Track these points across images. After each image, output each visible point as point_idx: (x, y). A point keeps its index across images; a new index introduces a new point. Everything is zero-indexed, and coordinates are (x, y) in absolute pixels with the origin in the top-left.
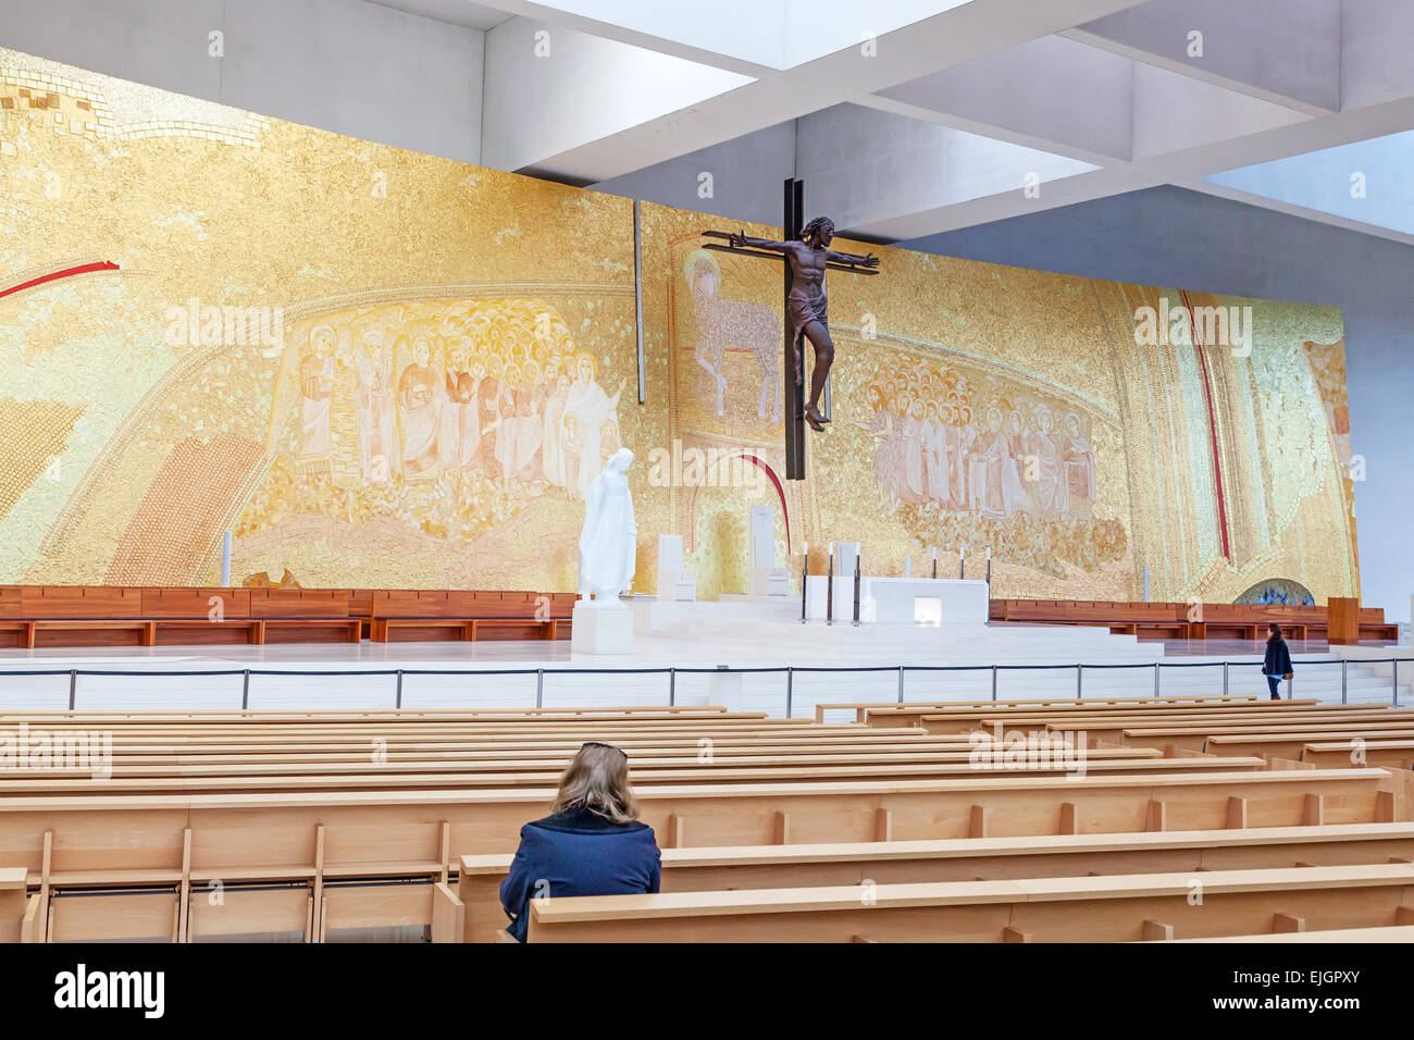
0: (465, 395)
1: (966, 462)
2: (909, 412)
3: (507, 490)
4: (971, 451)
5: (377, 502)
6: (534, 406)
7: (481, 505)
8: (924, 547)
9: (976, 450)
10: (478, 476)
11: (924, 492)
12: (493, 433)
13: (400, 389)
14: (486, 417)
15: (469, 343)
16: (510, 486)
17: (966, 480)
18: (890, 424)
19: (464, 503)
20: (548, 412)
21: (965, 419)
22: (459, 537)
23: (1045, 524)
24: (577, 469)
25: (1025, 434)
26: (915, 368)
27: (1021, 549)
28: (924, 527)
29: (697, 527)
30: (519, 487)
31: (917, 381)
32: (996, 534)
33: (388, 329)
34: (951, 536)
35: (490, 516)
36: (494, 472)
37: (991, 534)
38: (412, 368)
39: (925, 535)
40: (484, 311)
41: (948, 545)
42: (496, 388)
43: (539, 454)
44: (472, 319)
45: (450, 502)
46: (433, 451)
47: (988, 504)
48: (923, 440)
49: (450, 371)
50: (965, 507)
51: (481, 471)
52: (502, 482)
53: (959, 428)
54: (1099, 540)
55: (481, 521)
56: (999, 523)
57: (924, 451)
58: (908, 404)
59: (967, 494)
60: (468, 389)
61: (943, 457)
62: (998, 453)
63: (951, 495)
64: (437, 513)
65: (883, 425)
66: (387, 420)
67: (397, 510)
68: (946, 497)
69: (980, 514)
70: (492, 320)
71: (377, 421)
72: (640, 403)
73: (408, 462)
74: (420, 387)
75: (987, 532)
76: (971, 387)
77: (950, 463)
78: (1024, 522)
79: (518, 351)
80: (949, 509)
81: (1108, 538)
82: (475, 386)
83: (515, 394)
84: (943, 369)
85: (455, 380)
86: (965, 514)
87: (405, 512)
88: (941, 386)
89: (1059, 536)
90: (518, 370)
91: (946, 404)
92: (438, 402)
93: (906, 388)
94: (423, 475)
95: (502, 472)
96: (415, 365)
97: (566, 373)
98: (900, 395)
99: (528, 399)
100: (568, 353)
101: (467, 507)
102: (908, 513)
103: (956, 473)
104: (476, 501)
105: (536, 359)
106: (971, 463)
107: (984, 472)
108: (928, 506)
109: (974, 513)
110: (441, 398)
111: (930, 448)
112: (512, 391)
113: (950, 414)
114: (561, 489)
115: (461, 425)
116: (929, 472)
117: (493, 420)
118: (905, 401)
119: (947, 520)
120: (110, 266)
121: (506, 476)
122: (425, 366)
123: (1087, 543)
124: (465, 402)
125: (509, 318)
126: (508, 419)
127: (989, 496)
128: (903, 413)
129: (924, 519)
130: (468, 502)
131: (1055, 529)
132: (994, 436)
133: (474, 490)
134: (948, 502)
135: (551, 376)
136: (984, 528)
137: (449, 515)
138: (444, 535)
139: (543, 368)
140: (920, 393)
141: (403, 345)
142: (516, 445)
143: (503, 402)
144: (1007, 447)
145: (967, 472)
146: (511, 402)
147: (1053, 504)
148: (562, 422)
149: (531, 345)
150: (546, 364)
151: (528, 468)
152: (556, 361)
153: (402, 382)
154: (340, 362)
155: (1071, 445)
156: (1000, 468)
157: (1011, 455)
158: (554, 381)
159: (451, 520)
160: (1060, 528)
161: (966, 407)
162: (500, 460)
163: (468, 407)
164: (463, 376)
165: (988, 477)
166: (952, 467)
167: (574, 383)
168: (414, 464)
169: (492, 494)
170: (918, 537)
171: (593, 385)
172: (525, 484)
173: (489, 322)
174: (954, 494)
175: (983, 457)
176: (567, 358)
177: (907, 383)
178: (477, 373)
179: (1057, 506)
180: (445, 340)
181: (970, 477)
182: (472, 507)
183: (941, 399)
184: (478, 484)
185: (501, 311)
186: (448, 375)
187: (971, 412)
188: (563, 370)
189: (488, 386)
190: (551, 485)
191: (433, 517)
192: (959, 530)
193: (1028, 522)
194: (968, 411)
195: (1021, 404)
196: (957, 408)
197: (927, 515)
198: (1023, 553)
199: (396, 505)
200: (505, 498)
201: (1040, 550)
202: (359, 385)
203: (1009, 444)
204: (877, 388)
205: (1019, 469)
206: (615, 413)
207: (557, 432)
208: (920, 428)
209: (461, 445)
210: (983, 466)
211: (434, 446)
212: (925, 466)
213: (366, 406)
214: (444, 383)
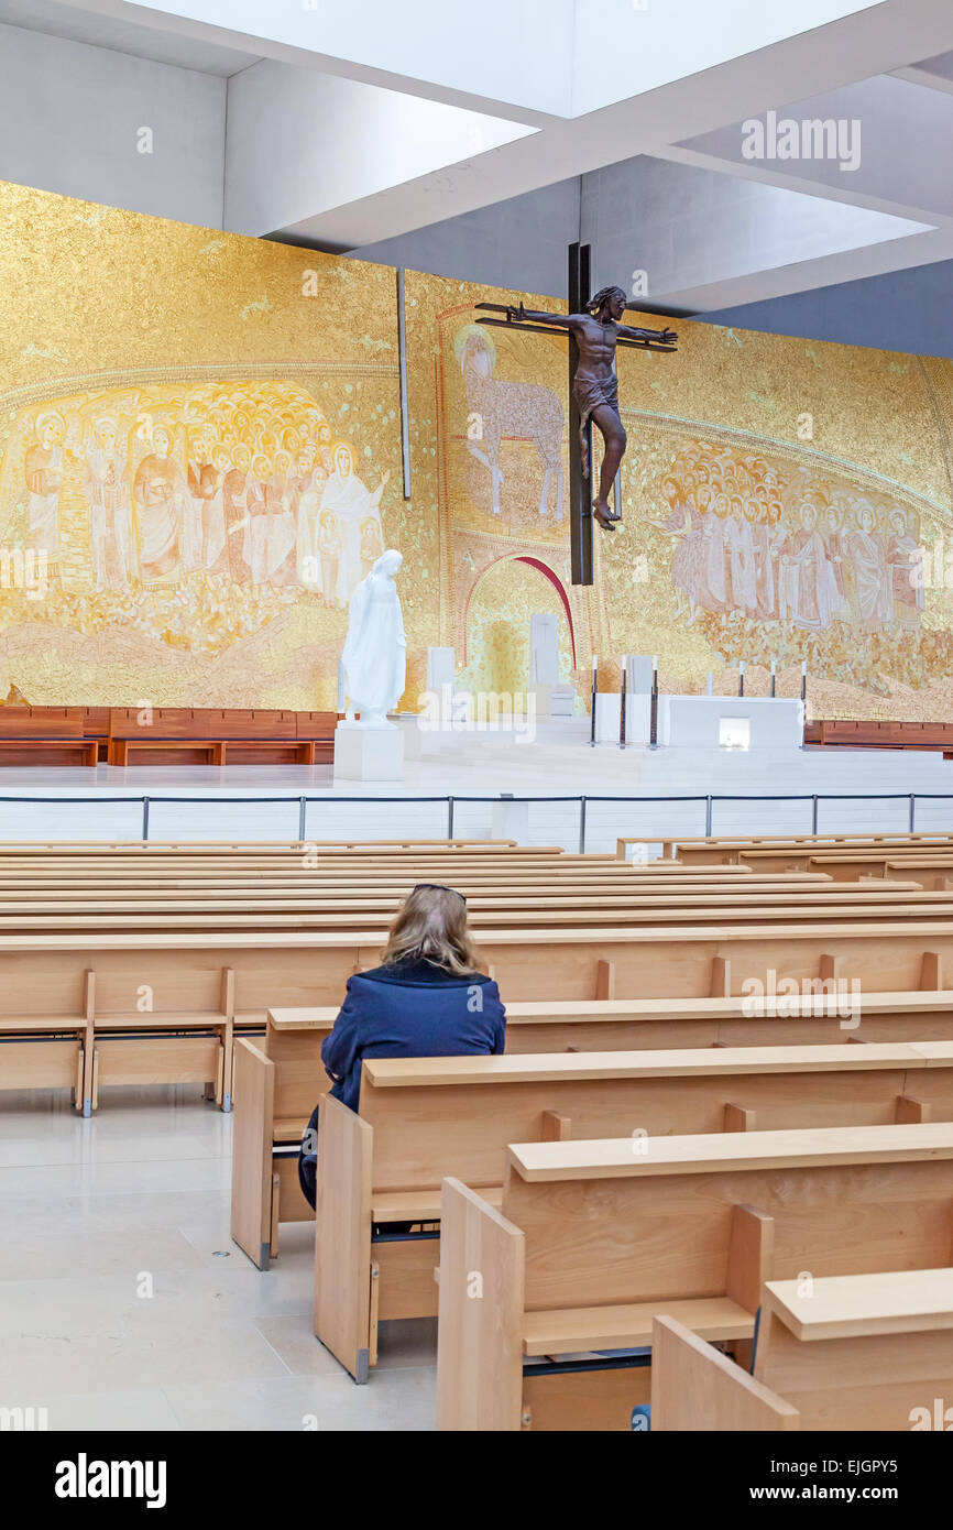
0: (209, 490)
1: (776, 565)
2: (710, 508)
3: (256, 597)
4: (781, 553)
5: (112, 610)
6: (286, 502)
7: (228, 613)
8: (727, 660)
9: (787, 551)
10: (224, 580)
11: (729, 600)
12: (241, 533)
13: (137, 483)
14: (232, 514)
15: (214, 431)
16: (260, 591)
17: (776, 586)
18: (688, 522)
19: (209, 611)
20: (301, 508)
21: (775, 516)
22: (204, 649)
24: (335, 573)
25: (843, 533)
26: (717, 459)
27: (839, 664)
28: (728, 639)
29: (470, 640)
30: (270, 593)
31: (720, 473)
32: (810, 646)
33: (122, 415)
34: (759, 648)
35: (238, 626)
36: (242, 575)
37: (804, 647)
38: (150, 459)
39: (728, 648)
40: (229, 395)
41: (755, 659)
42: (243, 483)
43: (292, 556)
44: (216, 404)
45: (193, 609)
46: (174, 553)
47: (801, 613)
48: (726, 540)
49: (192, 462)
50: (774, 616)
51: (228, 575)
52: (251, 587)
53: (767, 527)
54: (927, 653)
55: (228, 631)
56: (813, 634)
57: (728, 552)
58: (710, 500)
59: (777, 602)
60: (213, 482)
61: (748, 559)
62: (813, 553)
63: (759, 602)
64: (179, 622)
65: (680, 524)
66: (122, 520)
67: (134, 618)
68: (753, 604)
69: (792, 624)
70: (238, 406)
71: (111, 518)
72: (406, 498)
73: (146, 566)
74: (158, 481)
75: (800, 644)
76: (782, 479)
77: (758, 566)
78: (842, 632)
79: (267, 441)
80: (757, 617)
81: (938, 651)
82: (220, 480)
83: (265, 489)
84: (749, 460)
85: (197, 474)
86: (774, 623)
87: (143, 620)
88: (747, 478)
89: (881, 649)
90: (268, 461)
91: (754, 500)
92: (178, 498)
93: (707, 482)
94: (162, 579)
95: (251, 577)
96: (152, 457)
97: (321, 465)
98: (700, 490)
99: (280, 493)
100: (322, 443)
101: (213, 616)
102: (710, 623)
103: (764, 578)
104: (222, 609)
105: (289, 450)
106: (781, 568)
107: (796, 577)
108: (732, 614)
109: (785, 623)
110: (182, 494)
111: (735, 549)
112: (262, 485)
113: (757, 510)
114: (316, 595)
115: (205, 524)
116: (733, 575)
117: (241, 518)
118: (706, 496)
119: (753, 631)
121: (256, 579)
122: (165, 457)
123: (915, 656)
124: (209, 498)
125: (258, 403)
126: (257, 518)
127: (802, 603)
128: (703, 510)
129: (729, 630)
130: (214, 610)
131: (877, 641)
132: (808, 535)
133: (221, 597)
134: (756, 610)
135: (305, 468)
136: (796, 639)
137: (193, 624)
138: (187, 647)
139: (296, 459)
140: (723, 487)
141: (139, 434)
142: (266, 545)
143: (252, 498)
144: (822, 549)
145: (776, 577)
146: (260, 498)
147: (875, 612)
148: (318, 518)
149: (282, 435)
150: (300, 454)
151: (280, 571)
152: (310, 451)
153: (138, 476)
155: (895, 545)
156: (815, 572)
157: (827, 557)
158: (309, 474)
159: (194, 630)
160: (883, 639)
161: (776, 502)
162: (248, 563)
163: (212, 503)
164: (206, 469)
165: (801, 583)
166: (759, 571)
167: (331, 476)
168: (153, 568)
169: (239, 600)
170: (721, 650)
171: (353, 479)
172: (276, 590)
173: (234, 407)
174: (762, 602)
175: (797, 560)
176: (322, 448)
177: (708, 475)
178: (223, 465)
179: (880, 615)
180: (186, 427)
181: (781, 584)
182: (217, 615)
183: (747, 493)
184: (224, 590)
185: (248, 395)
186: (190, 468)
187: (782, 510)
188: (319, 462)
189: (234, 480)
190: (306, 592)
191: (174, 626)
192: (767, 642)
193: (846, 633)
194: (778, 507)
195: (839, 499)
196: (765, 504)
197: (731, 625)
198: (841, 667)
199: (133, 613)
200: (255, 606)
201: (860, 664)
202: (91, 479)
203: (825, 545)
204: (674, 481)
205: (836, 572)
206: (377, 509)
207: (312, 531)
208: (723, 527)
209: (204, 546)
210: (795, 569)
211: (175, 547)
212: (729, 570)
213: (98, 502)
214: (185, 476)
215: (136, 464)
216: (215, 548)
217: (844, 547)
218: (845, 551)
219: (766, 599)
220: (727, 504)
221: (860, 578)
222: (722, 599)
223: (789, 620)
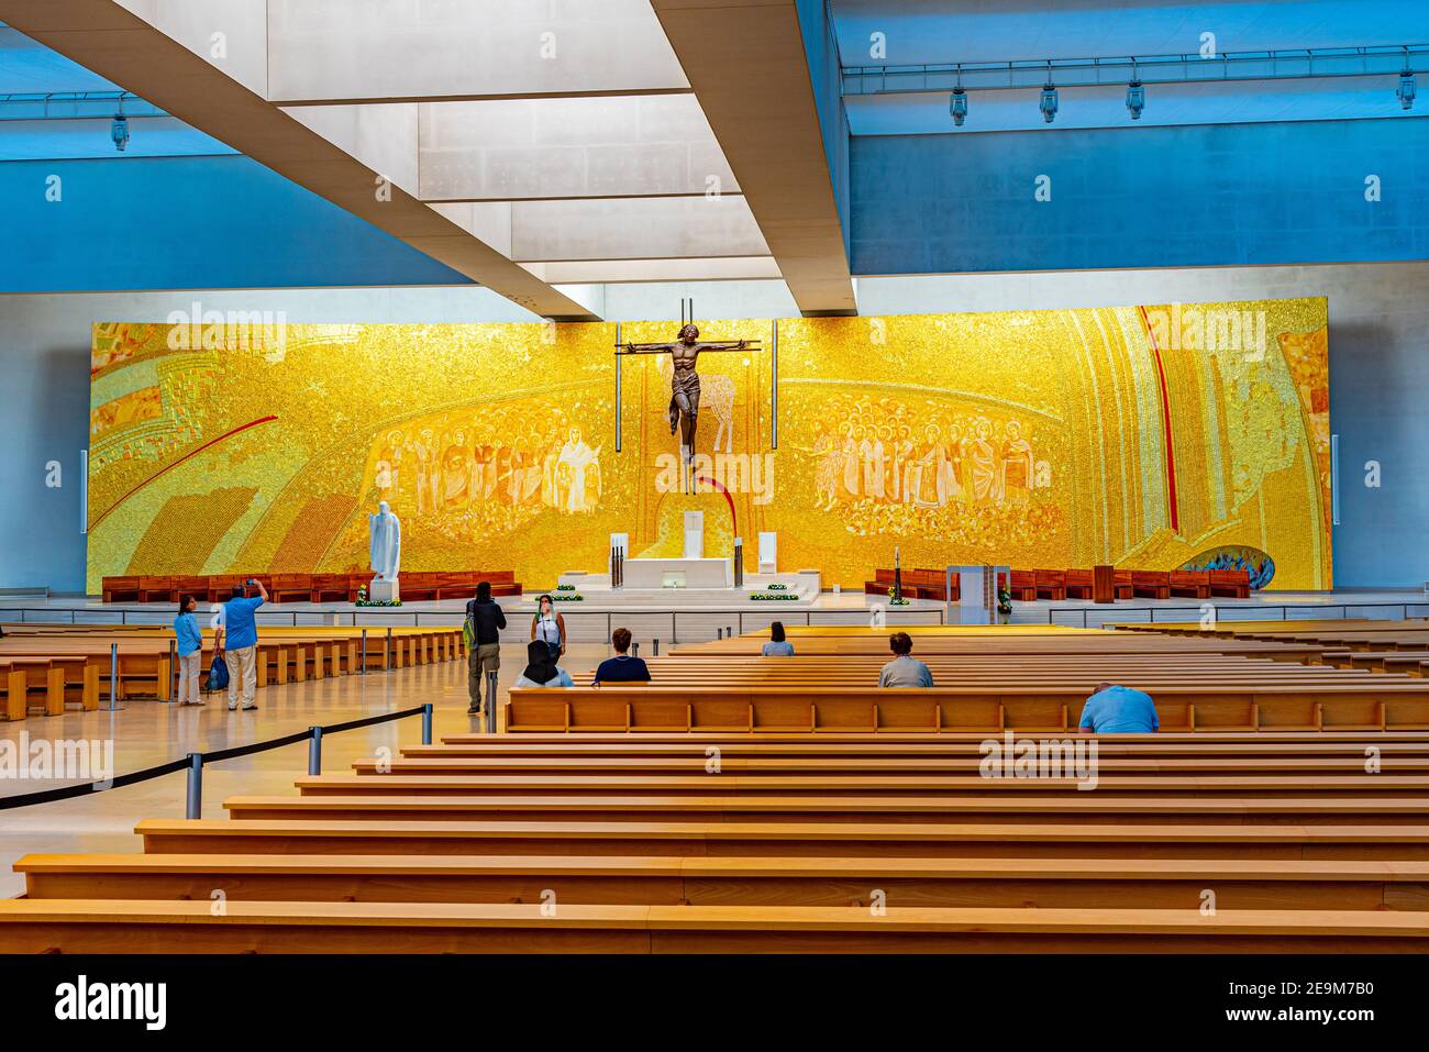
0: (488, 459)
1: (902, 468)
2: (849, 435)
3: (515, 512)
4: (907, 459)
5: (428, 523)
6: (536, 460)
7: (496, 521)
8: (857, 532)
9: (912, 458)
10: (495, 505)
11: (860, 492)
12: (507, 479)
13: (444, 460)
14: (501, 469)
15: (492, 428)
16: (517, 508)
17: (901, 482)
18: (830, 446)
19: (485, 521)
20: (546, 464)
21: (903, 436)
22: (481, 540)
23: (979, 510)
24: (566, 496)
25: (963, 443)
28: (859, 518)
29: (660, 528)
30: (524, 509)
31: (858, 412)
32: (928, 520)
33: (437, 427)
34: (885, 521)
35: (502, 529)
36: (506, 501)
37: (923, 521)
38: (453, 448)
39: (859, 523)
40: (503, 408)
42: (510, 453)
43: (539, 489)
44: (495, 414)
45: (475, 521)
46: (465, 493)
47: (922, 498)
48: (861, 454)
49: (478, 446)
50: (897, 502)
51: (497, 502)
52: (512, 507)
53: (896, 443)
54: (1033, 520)
55: (496, 531)
56: (932, 511)
57: (862, 462)
58: (849, 429)
59: (902, 492)
60: (490, 454)
61: (880, 466)
62: (935, 458)
63: (886, 493)
64: (466, 528)
66: (435, 478)
67: (440, 527)
68: (882, 495)
69: (914, 505)
70: (508, 413)
71: (428, 480)
72: (617, 451)
73: (448, 500)
74: (457, 458)
75: (920, 519)
77: (886, 470)
78: (957, 508)
79: (526, 429)
80: (883, 501)
81: (1045, 518)
82: (495, 453)
83: (522, 455)
84: (883, 401)
85: (481, 451)
86: (899, 506)
87: (446, 528)
88: (881, 413)
89: (992, 519)
90: (526, 440)
91: (886, 427)
92: (468, 465)
93: (847, 419)
94: (457, 507)
95: (512, 502)
96: (454, 446)
97: (560, 438)
98: (841, 425)
99: (532, 457)
100: (561, 426)
101: (487, 523)
102: (844, 508)
103: (891, 477)
104: (493, 519)
105: (539, 433)
106: (907, 470)
107: (920, 474)
109: (907, 505)
110: (471, 462)
111: (868, 460)
112: (521, 453)
113: (888, 433)
114: (554, 508)
115: (485, 477)
116: (866, 477)
117: (507, 471)
118: (846, 428)
119: (880, 512)
120: (274, 418)
121: (515, 504)
122: (461, 445)
123: (1022, 523)
124: (488, 463)
125: (520, 410)
126: (517, 471)
127: (922, 493)
128: (843, 437)
130: (488, 520)
131: (988, 513)
133: (492, 513)
134: (883, 499)
135: (549, 442)
136: (917, 516)
137: (475, 528)
139: (544, 438)
140: (860, 420)
141: (447, 435)
143: (514, 461)
144: (943, 454)
145: (902, 475)
146: (520, 460)
147: (988, 494)
148: (557, 468)
150: (546, 434)
151: (531, 497)
152: (553, 432)
153: (445, 456)
154: (405, 449)
155: (1010, 446)
156: (936, 469)
157: (948, 459)
158: (551, 445)
159: (475, 531)
160: (994, 512)
161: (904, 427)
162: (511, 495)
163: (490, 466)
164: (487, 449)
165: (923, 477)
166: (888, 473)
167: (567, 444)
168: (452, 501)
169: (504, 515)
170: (852, 525)
171: (581, 444)
172: (528, 507)
174: (888, 491)
175: (920, 463)
176: (562, 429)
177: (848, 414)
178: (497, 445)
179: (992, 496)
180: (475, 429)
181: (905, 479)
182: (490, 522)
184: (495, 510)
186: (476, 449)
187: (909, 428)
189: (503, 453)
191: (464, 530)
192: (892, 518)
193: (962, 509)
194: (906, 429)
195: (960, 420)
196: (896, 429)
197: (861, 509)
198: (955, 533)
199: (439, 524)
200: (514, 517)
201: (972, 530)
202: (418, 460)
203: (946, 451)
204: (820, 421)
205: (954, 468)
206: (596, 459)
207: (552, 475)
208: (859, 446)
209: (483, 488)
210: (919, 470)
211: (466, 489)
212: (862, 474)
213: (421, 472)
214: (473, 454)
215: (445, 450)
216: (489, 490)
217: (963, 451)
218: (964, 455)
219: (892, 490)
220: (863, 431)
221: (976, 471)
222: (855, 491)
223: (911, 504)
